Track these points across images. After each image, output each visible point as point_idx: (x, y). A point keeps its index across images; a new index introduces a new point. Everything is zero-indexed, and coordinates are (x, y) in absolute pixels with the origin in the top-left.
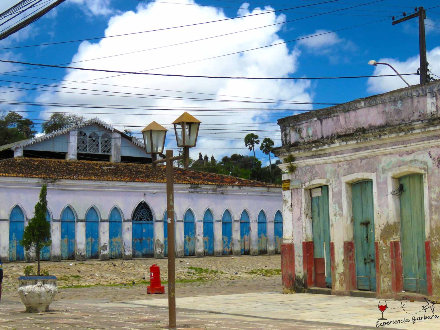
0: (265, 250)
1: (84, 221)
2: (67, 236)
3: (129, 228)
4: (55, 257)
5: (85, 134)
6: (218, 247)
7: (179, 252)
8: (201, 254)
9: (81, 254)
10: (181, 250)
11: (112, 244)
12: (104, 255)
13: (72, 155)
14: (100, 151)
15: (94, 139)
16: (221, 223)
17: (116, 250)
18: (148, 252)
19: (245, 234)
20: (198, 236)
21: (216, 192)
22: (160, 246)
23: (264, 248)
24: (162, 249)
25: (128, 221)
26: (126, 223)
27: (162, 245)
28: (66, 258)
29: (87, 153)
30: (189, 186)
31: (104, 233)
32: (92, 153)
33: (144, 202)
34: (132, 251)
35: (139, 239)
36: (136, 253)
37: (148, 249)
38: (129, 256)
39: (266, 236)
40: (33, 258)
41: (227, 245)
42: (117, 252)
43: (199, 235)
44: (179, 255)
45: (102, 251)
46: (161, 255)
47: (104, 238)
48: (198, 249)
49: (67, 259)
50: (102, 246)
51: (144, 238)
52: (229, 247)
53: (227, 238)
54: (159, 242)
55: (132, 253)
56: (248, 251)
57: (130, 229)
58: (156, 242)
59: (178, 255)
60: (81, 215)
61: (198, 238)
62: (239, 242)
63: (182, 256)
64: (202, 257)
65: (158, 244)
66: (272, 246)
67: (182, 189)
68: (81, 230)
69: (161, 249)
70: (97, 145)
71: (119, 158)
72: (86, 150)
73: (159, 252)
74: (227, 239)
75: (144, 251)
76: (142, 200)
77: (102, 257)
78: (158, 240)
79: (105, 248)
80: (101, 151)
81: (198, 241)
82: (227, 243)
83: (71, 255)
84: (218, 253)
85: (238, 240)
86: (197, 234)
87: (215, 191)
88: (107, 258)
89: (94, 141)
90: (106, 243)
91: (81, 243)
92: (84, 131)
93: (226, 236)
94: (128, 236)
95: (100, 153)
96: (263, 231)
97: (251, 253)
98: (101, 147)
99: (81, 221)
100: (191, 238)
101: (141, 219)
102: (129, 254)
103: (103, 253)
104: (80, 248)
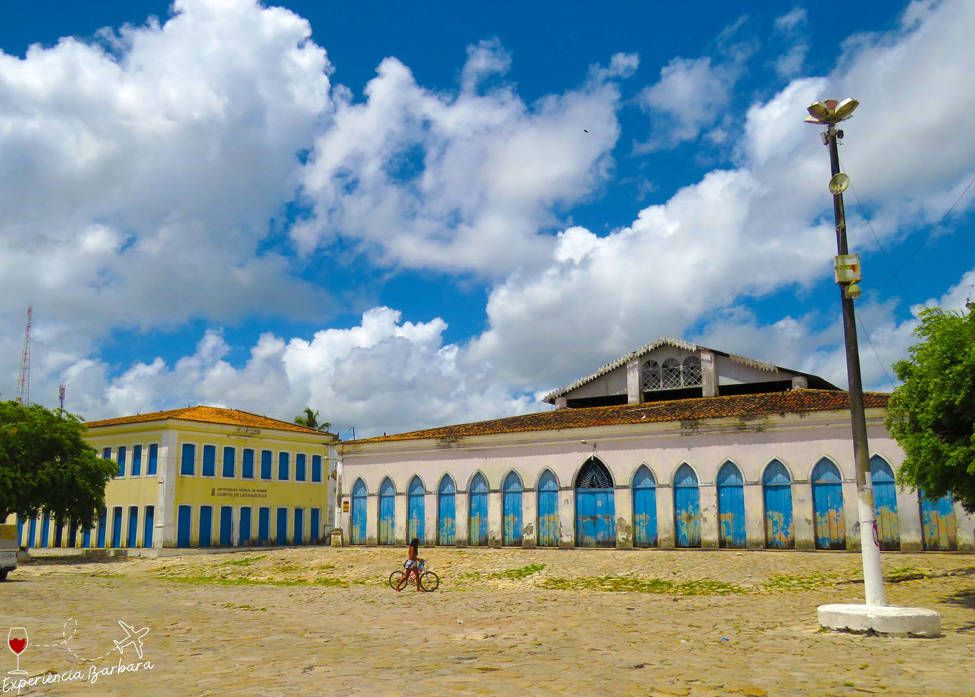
0: (893, 541)
1: (498, 492)
2: (478, 513)
3: (568, 500)
4: (460, 542)
5: (656, 364)
6: (755, 532)
7: (664, 540)
8: (713, 545)
9: (494, 538)
10: (667, 536)
11: (545, 525)
12: (528, 541)
13: (632, 396)
14: (682, 384)
15: (671, 367)
16: (759, 488)
17: (551, 534)
18: (607, 537)
19: (832, 507)
20: (704, 511)
21: (745, 429)
22: (624, 529)
23: (892, 536)
24: (629, 534)
25: (567, 489)
26: (563, 492)
27: (628, 528)
28: (477, 542)
29: (660, 389)
30: (677, 424)
31: (528, 508)
32: (669, 389)
33: (594, 457)
34: (573, 536)
35: (591, 518)
36: (586, 540)
37: (606, 532)
38: (568, 543)
39: (896, 512)
40: (432, 542)
41: (782, 529)
42: (552, 537)
43: (706, 509)
44: (664, 545)
45: (524, 535)
46: (627, 544)
47: (529, 516)
48: (706, 535)
49: (478, 544)
50: (525, 527)
51: (599, 516)
52: (786, 534)
53: (781, 515)
54: (623, 523)
55: (573, 540)
56: (841, 542)
57: (570, 501)
58: (616, 522)
59: (662, 546)
60: (495, 484)
61: (704, 516)
62: (809, 524)
63: (671, 548)
64: (714, 550)
65: (621, 526)
66: (913, 533)
67: (667, 431)
68: (494, 504)
69: (626, 534)
70: (677, 376)
71: (712, 391)
72: (659, 386)
73: (623, 538)
74: (783, 519)
75: (600, 537)
76: (590, 455)
77: (525, 544)
78: (621, 518)
79: (529, 530)
80: (685, 384)
81: (705, 520)
82: (782, 525)
83: (483, 540)
84: (753, 544)
85: (807, 520)
86: (702, 507)
87: (741, 428)
88: (533, 545)
89: (671, 371)
90: (531, 524)
91: (494, 523)
92: (654, 358)
93: (780, 512)
94: (566, 513)
95: (682, 386)
96: (885, 500)
97: (848, 546)
98: (684, 378)
99: (495, 491)
100: (692, 514)
101: (593, 486)
102: (569, 541)
103: (526, 537)
104: (493, 530)
